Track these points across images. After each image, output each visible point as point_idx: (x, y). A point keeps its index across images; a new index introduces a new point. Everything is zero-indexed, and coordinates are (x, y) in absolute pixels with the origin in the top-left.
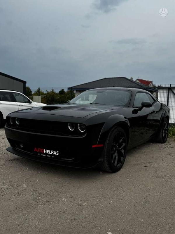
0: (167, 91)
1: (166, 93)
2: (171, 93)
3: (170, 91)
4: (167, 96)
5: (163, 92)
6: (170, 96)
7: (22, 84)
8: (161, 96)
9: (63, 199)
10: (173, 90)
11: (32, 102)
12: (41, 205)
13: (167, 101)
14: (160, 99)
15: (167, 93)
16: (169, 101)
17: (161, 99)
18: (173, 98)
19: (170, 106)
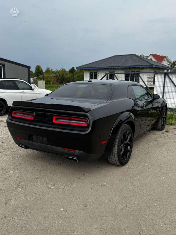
0: (164, 76)
1: (162, 78)
2: (168, 78)
3: (166, 76)
4: (163, 81)
5: (160, 76)
6: (166, 81)
7: (27, 69)
8: (158, 81)
9: (38, 184)
10: (169, 75)
11: (34, 89)
12: (20, 188)
13: (163, 86)
14: (156, 84)
15: (164, 78)
16: (165, 86)
17: (158, 84)
18: (169, 83)
19: (166, 91)
